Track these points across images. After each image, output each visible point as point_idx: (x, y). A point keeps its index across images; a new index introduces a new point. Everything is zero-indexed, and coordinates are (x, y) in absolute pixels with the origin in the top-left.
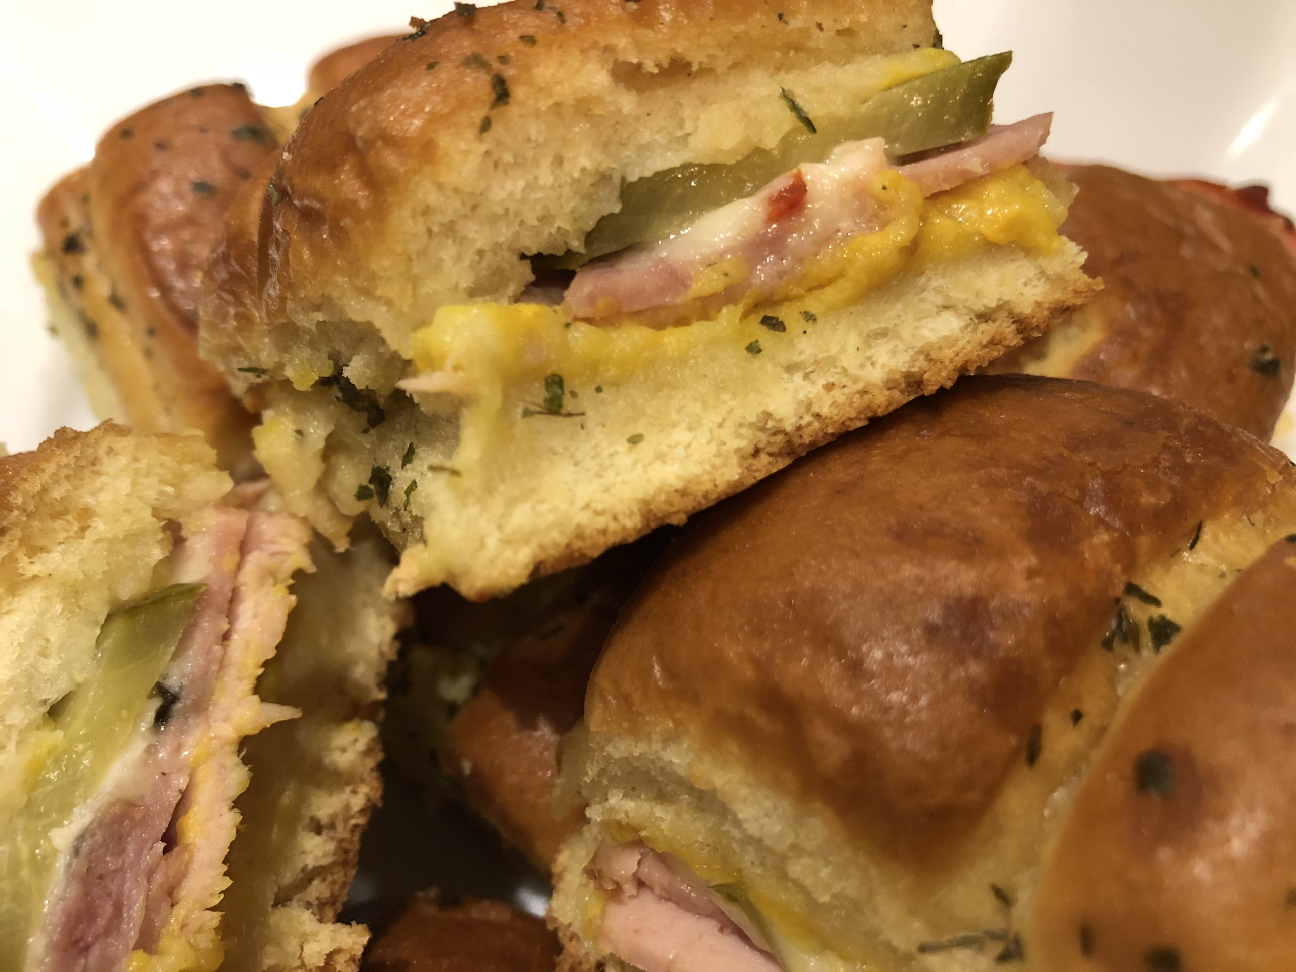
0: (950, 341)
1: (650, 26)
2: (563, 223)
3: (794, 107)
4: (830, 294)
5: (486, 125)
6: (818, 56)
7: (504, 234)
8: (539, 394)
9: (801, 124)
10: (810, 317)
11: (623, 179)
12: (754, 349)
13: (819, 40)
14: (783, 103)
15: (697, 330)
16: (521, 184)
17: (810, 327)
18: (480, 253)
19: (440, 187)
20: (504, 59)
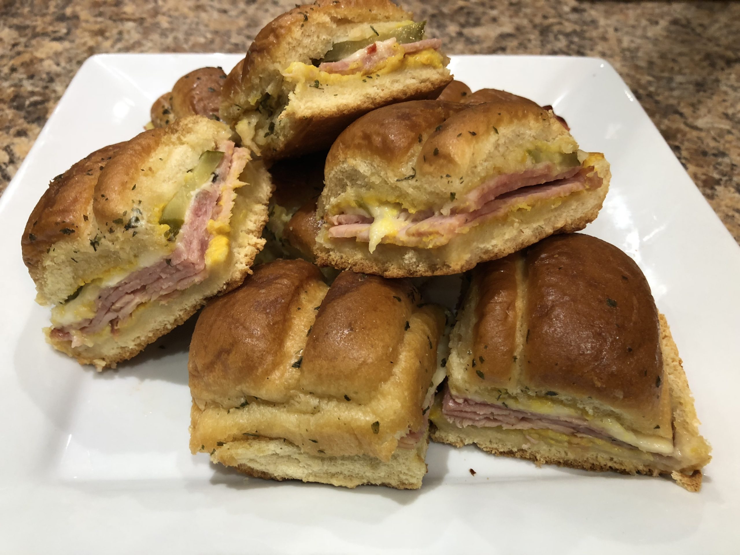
0: (414, 84)
1: (339, 8)
2: (319, 50)
3: (373, 29)
4: (383, 71)
5: (303, 26)
6: (380, 20)
7: (306, 51)
8: (313, 84)
9: (375, 34)
10: (378, 76)
11: (333, 43)
12: (365, 81)
13: (380, 17)
14: (371, 29)
15: (351, 76)
16: (310, 40)
17: (378, 78)
18: (300, 55)
19: (292, 38)
20: (307, 12)
